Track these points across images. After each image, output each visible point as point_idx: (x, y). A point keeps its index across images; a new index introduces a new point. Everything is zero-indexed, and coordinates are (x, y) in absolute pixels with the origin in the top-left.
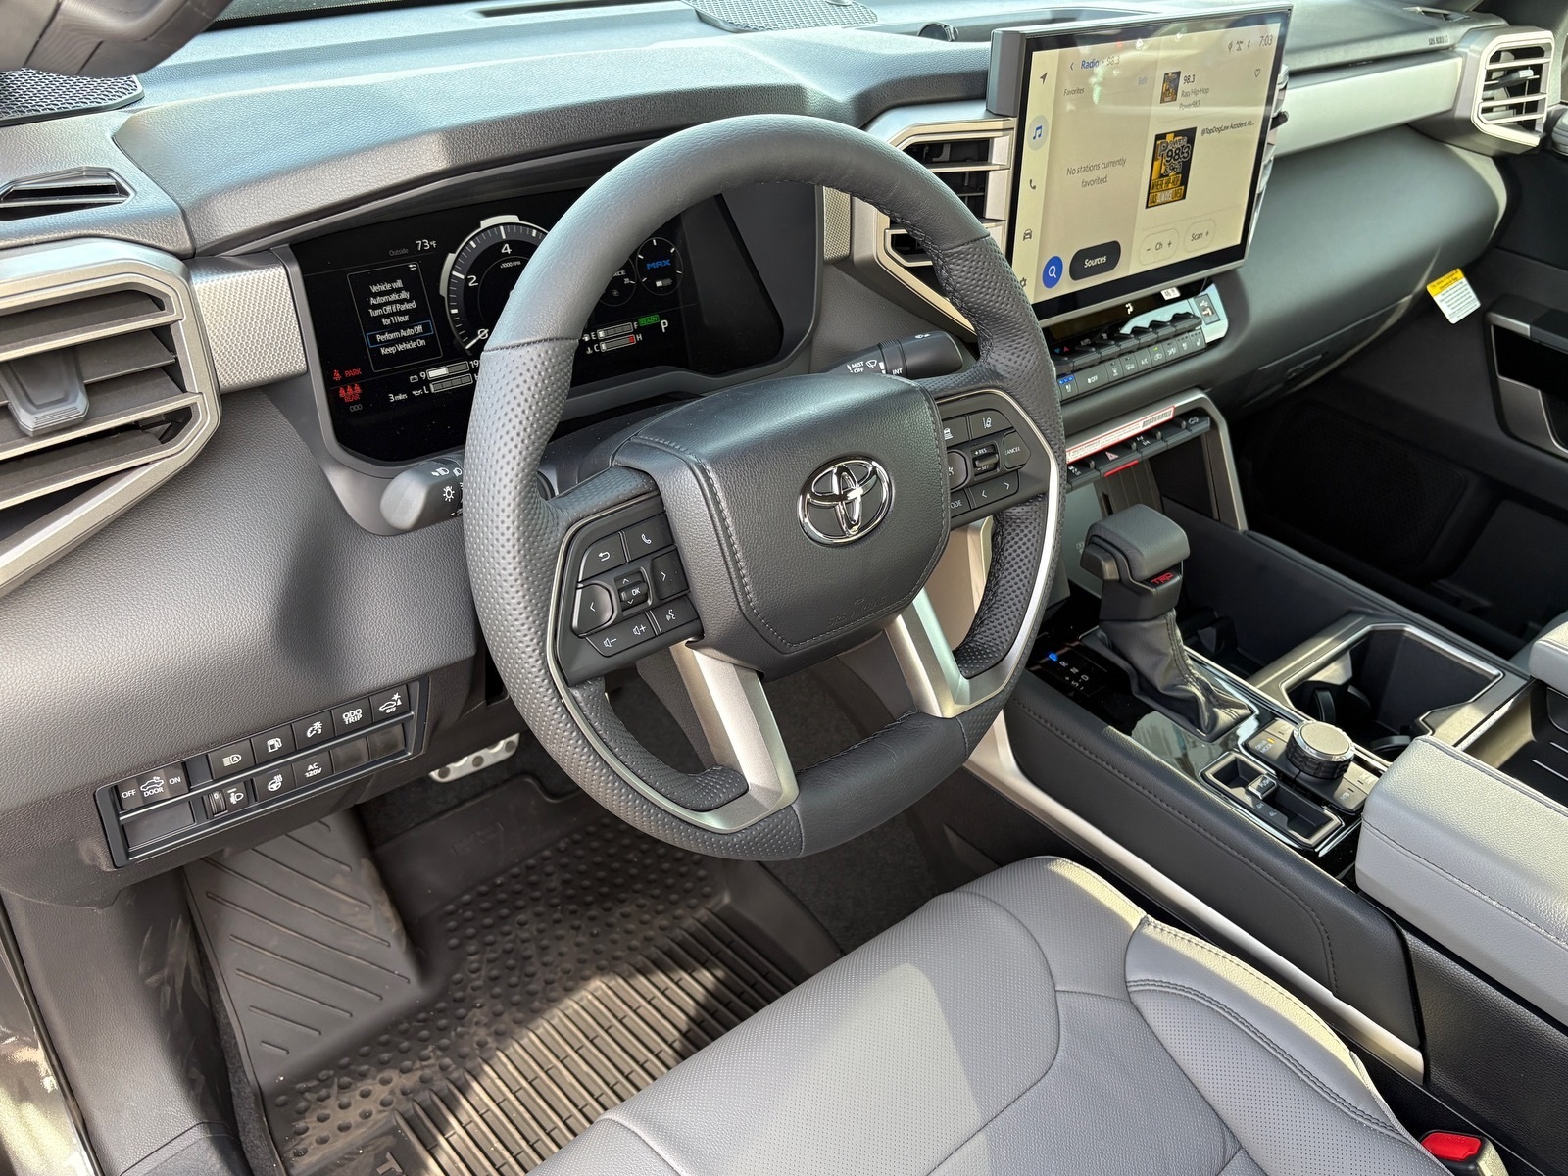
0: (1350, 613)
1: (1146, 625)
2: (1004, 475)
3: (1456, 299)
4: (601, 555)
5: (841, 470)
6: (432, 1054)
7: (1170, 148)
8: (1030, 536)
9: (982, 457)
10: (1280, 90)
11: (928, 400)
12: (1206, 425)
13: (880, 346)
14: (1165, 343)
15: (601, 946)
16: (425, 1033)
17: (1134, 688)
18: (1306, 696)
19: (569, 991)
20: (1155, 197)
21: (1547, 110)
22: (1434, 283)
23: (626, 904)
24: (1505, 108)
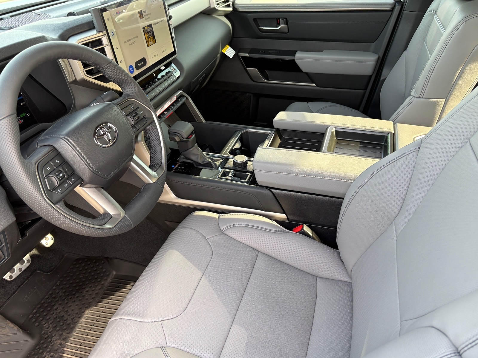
0: (236, 131)
1: (191, 149)
2: (142, 119)
3: (230, 52)
4: (47, 169)
5: (101, 128)
6: (46, 355)
7: (147, 30)
8: (155, 132)
9: (135, 116)
10: (168, 10)
11: (115, 105)
12: (185, 99)
13: (95, 99)
14: (167, 80)
15: (84, 302)
16: (41, 351)
17: (195, 166)
18: (234, 152)
19: (80, 318)
20: (149, 44)
21: (231, 1)
22: (223, 50)
23: (86, 289)
24: (222, 3)
